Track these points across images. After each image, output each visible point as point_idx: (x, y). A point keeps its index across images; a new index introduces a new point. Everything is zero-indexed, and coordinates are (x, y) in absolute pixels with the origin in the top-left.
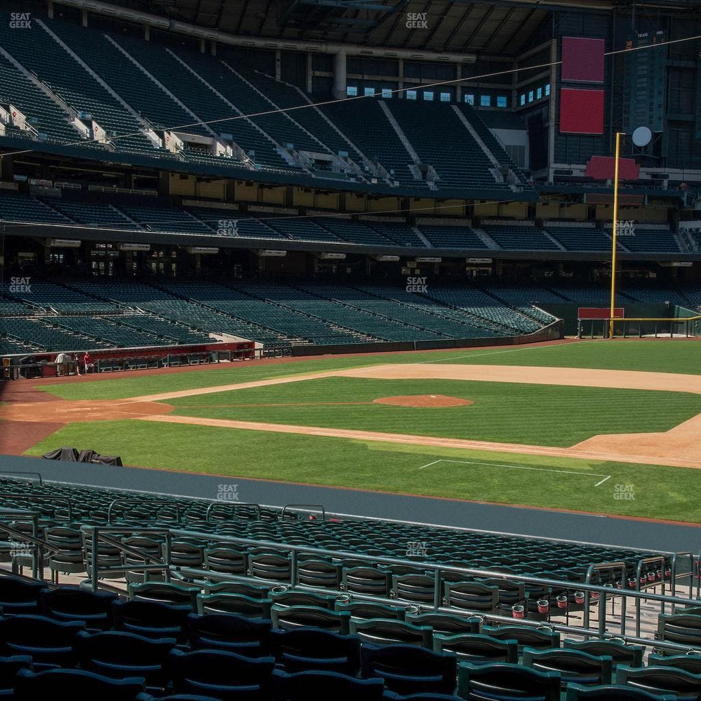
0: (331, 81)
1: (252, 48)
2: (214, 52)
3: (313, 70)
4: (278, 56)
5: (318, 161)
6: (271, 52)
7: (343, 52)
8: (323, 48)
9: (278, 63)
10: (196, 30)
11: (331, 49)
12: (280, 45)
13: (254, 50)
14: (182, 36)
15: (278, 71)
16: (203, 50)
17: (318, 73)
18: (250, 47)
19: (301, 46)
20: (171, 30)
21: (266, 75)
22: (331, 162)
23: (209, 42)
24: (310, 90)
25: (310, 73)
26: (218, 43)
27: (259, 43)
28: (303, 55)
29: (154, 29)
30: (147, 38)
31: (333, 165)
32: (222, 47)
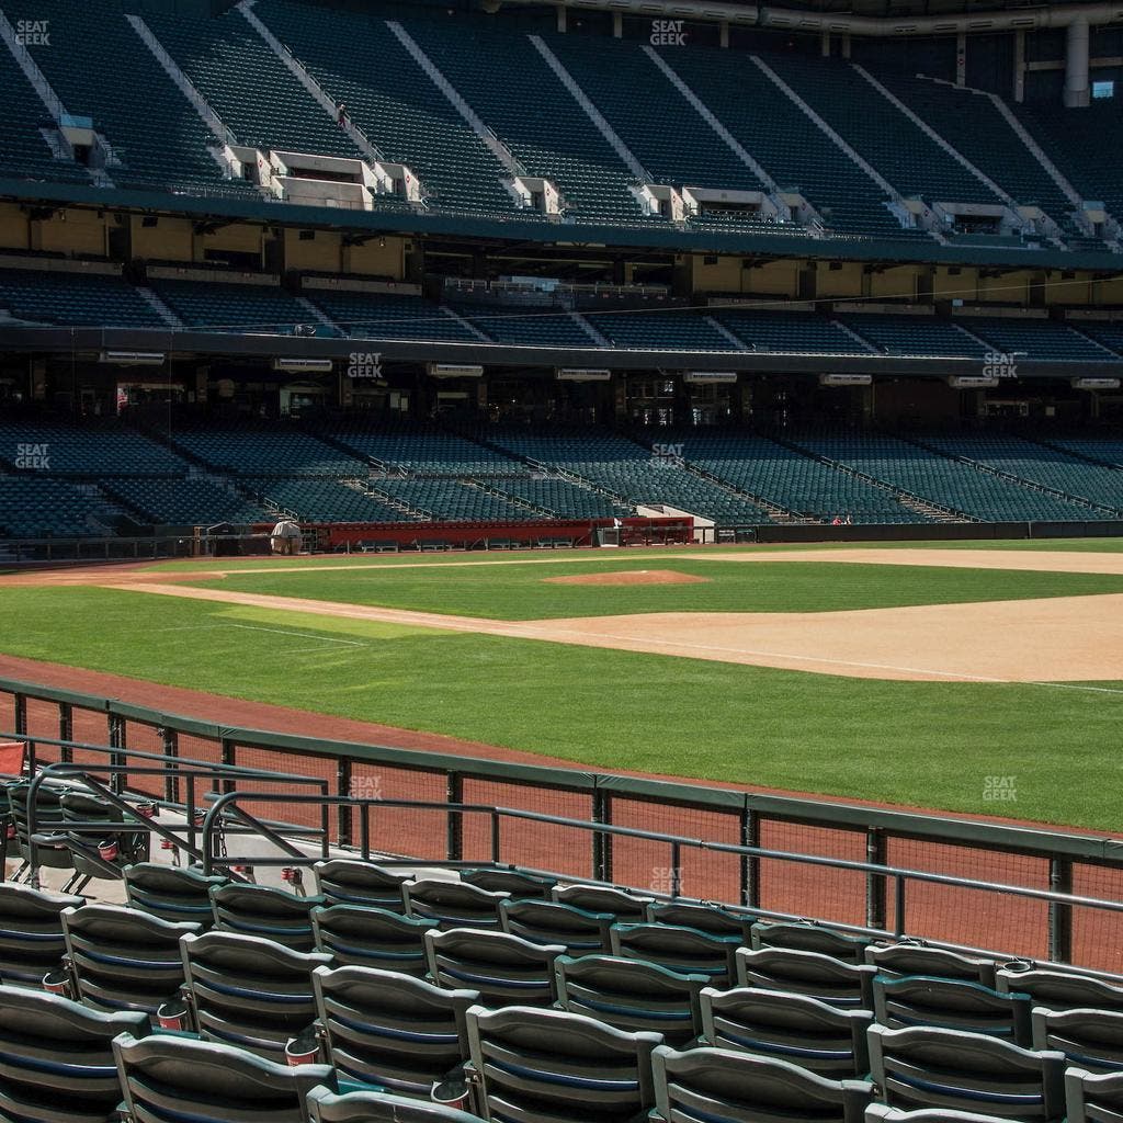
0: (1061, 76)
1: (912, 36)
2: (847, 53)
3: (1025, 61)
4: (962, 44)
5: (960, 219)
6: (949, 39)
7: (1080, 20)
8: (1042, 18)
9: (961, 57)
10: (807, 19)
11: (1058, 17)
12: (962, 24)
13: (916, 40)
14: (786, 32)
15: (961, 70)
16: (826, 52)
17: (1034, 66)
18: (908, 36)
19: (1000, 21)
20: (763, 24)
21: (937, 81)
22: (1002, 218)
23: (837, 38)
24: (1019, 97)
25: (1021, 67)
26: (852, 35)
27: (924, 26)
28: (1007, 36)
29: (736, 27)
30: (725, 42)
31: (1004, 222)
32: (860, 41)
